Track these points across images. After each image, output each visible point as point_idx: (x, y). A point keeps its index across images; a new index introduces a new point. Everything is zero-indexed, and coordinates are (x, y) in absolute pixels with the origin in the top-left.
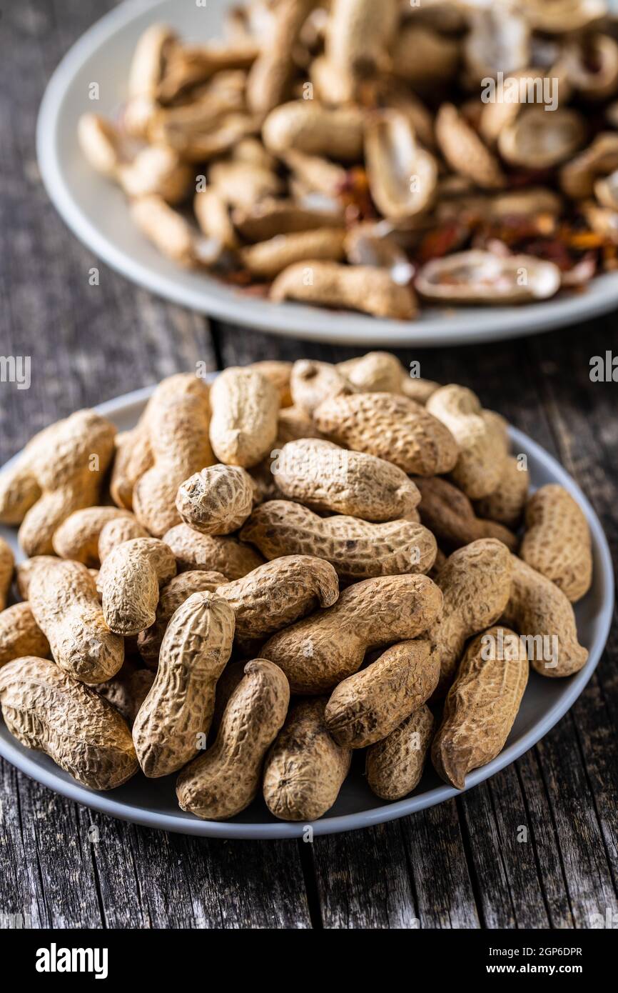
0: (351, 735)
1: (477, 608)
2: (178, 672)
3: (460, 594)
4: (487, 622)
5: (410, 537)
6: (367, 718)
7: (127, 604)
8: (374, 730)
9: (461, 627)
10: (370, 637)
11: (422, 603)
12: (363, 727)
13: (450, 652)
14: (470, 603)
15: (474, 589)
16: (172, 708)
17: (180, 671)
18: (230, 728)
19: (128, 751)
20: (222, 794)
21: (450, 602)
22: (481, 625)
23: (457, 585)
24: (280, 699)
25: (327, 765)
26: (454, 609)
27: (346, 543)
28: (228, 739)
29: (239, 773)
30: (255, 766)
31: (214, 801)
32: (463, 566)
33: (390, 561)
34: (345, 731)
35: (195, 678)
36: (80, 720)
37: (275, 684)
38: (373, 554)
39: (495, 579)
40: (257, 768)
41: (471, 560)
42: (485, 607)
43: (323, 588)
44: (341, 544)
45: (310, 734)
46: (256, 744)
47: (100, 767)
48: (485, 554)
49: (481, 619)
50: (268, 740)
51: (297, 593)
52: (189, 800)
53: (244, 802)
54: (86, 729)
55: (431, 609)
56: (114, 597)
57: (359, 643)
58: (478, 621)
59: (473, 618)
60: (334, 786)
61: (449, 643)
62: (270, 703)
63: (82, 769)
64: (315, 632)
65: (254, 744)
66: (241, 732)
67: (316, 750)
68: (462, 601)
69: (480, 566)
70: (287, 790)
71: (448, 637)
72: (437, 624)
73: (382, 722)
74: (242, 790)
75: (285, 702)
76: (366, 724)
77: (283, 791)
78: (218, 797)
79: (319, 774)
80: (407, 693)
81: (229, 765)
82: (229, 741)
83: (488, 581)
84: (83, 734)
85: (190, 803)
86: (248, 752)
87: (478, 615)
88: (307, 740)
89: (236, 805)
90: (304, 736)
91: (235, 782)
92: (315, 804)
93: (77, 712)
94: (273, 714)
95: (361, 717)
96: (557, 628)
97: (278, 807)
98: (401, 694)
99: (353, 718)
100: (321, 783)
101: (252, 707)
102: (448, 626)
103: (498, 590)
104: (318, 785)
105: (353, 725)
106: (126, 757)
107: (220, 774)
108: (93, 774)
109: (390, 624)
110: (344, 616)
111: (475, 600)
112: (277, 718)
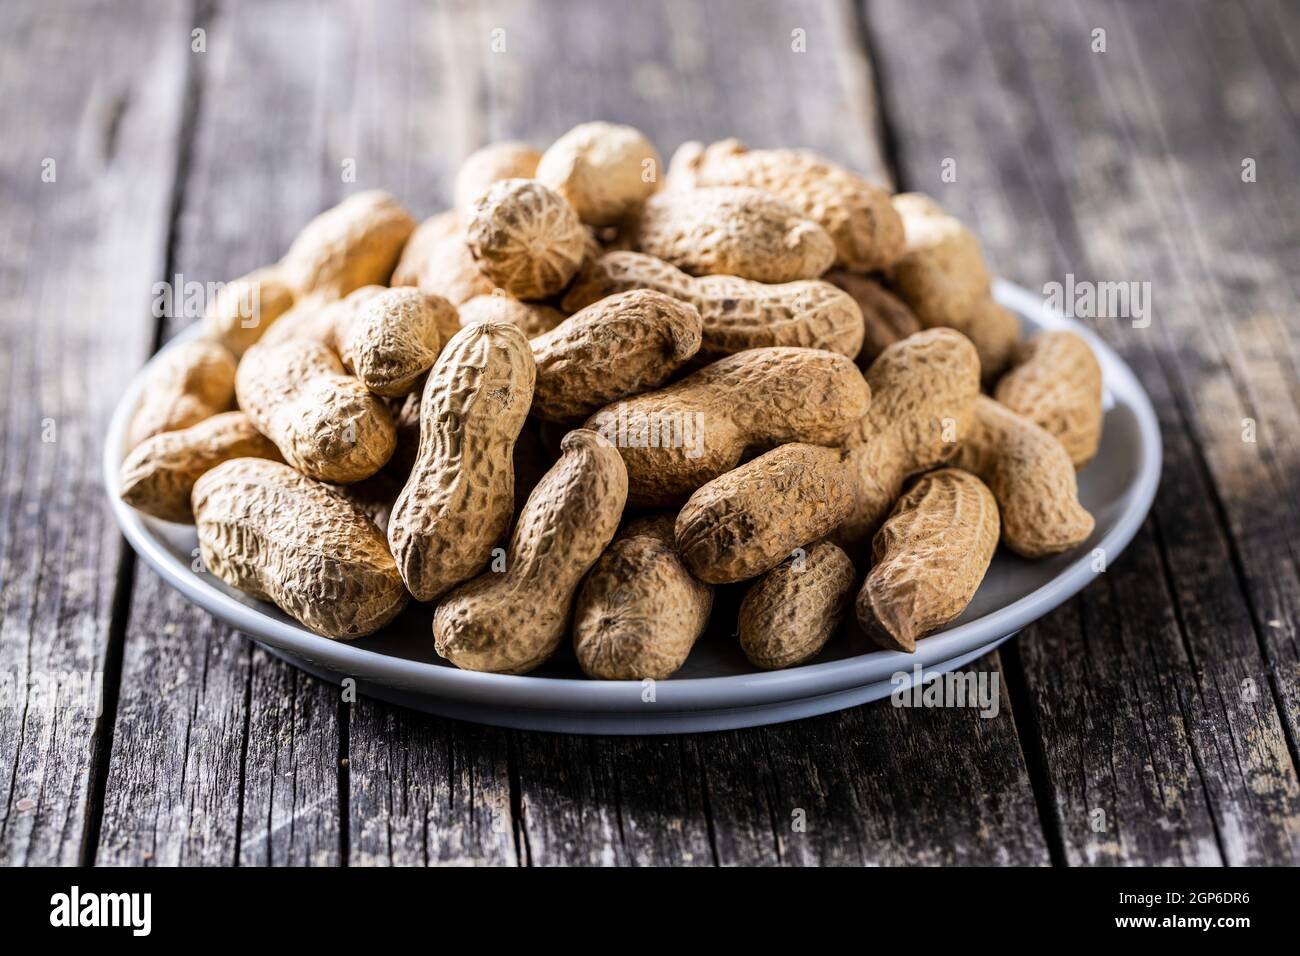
0: (714, 551)
1: (924, 425)
2: (446, 426)
3: (899, 400)
4: (939, 451)
5: (820, 300)
6: (738, 524)
7: (391, 336)
8: (749, 540)
9: (899, 454)
10: (754, 429)
11: (841, 389)
12: (732, 536)
13: (880, 489)
14: (914, 415)
15: (921, 393)
16: (442, 482)
17: (448, 423)
18: (529, 533)
19: (388, 570)
20: (504, 633)
21: (884, 412)
22: (929, 456)
23: (894, 386)
24: (612, 494)
25: (673, 597)
26: (889, 423)
27: (721, 304)
28: (523, 551)
29: (533, 604)
30: (561, 599)
31: (490, 643)
32: (904, 360)
33: (788, 331)
34: (705, 546)
35: (473, 432)
36: (316, 525)
37: (606, 470)
38: (762, 319)
39: (953, 383)
40: (562, 603)
41: (917, 352)
42: (935, 426)
43: (674, 328)
44: (713, 305)
45: (648, 552)
46: (566, 560)
47: (342, 591)
48: (938, 345)
49: (930, 444)
50: (588, 559)
51: (633, 334)
52: (451, 638)
53: (537, 652)
54: (325, 536)
55: (851, 404)
56: (371, 331)
57: (735, 436)
58: (925, 446)
59: (918, 440)
60: (685, 632)
61: (880, 475)
62: (594, 497)
63: (314, 596)
64: (672, 405)
65: (562, 560)
66: (544, 539)
67: (657, 575)
68: (901, 411)
69: (931, 360)
70: (612, 634)
71: (879, 465)
72: (862, 444)
73: (761, 530)
74: (535, 631)
75: (618, 500)
76: (736, 532)
77: (605, 635)
78: (496, 637)
79: (662, 610)
80: (801, 496)
81: (520, 590)
82: (524, 554)
83: (942, 384)
84: (320, 543)
85: (452, 644)
86: (552, 573)
87: (925, 437)
88: (644, 560)
89: (523, 654)
90: (640, 554)
91: (527, 619)
92: (655, 657)
93: (313, 515)
94: (598, 515)
95: (728, 521)
96: (1046, 476)
97: (597, 662)
98: (792, 495)
99: (716, 524)
100: (665, 624)
101: (567, 500)
102: (879, 450)
103: (956, 401)
104: (660, 627)
105: (718, 536)
106: (383, 579)
107: (503, 602)
108: (331, 602)
109: (788, 412)
110: (718, 390)
111: (921, 411)
112: (603, 523)
